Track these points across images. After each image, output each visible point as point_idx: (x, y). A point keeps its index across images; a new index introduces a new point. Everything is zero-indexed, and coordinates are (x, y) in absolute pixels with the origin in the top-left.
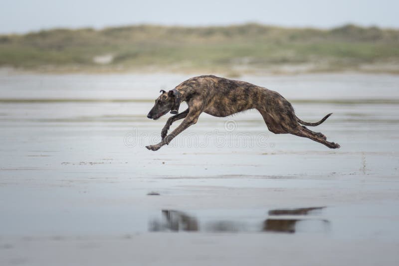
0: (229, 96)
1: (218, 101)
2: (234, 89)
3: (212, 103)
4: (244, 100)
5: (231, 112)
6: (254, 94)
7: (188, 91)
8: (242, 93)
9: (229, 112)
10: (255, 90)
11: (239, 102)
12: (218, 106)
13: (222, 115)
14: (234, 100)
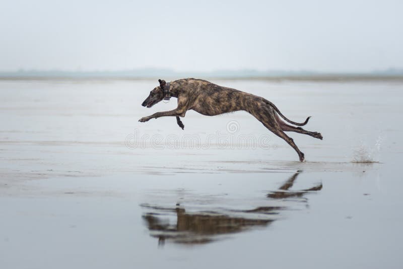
0: (213, 97)
1: (202, 99)
2: (218, 91)
3: (197, 101)
4: (227, 101)
5: (216, 112)
6: (237, 98)
7: (176, 87)
8: (225, 96)
9: (214, 112)
10: (238, 95)
11: (223, 103)
12: (202, 105)
13: (207, 114)
14: (218, 101)
